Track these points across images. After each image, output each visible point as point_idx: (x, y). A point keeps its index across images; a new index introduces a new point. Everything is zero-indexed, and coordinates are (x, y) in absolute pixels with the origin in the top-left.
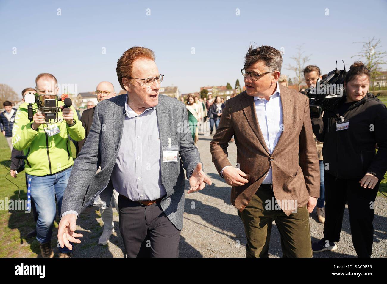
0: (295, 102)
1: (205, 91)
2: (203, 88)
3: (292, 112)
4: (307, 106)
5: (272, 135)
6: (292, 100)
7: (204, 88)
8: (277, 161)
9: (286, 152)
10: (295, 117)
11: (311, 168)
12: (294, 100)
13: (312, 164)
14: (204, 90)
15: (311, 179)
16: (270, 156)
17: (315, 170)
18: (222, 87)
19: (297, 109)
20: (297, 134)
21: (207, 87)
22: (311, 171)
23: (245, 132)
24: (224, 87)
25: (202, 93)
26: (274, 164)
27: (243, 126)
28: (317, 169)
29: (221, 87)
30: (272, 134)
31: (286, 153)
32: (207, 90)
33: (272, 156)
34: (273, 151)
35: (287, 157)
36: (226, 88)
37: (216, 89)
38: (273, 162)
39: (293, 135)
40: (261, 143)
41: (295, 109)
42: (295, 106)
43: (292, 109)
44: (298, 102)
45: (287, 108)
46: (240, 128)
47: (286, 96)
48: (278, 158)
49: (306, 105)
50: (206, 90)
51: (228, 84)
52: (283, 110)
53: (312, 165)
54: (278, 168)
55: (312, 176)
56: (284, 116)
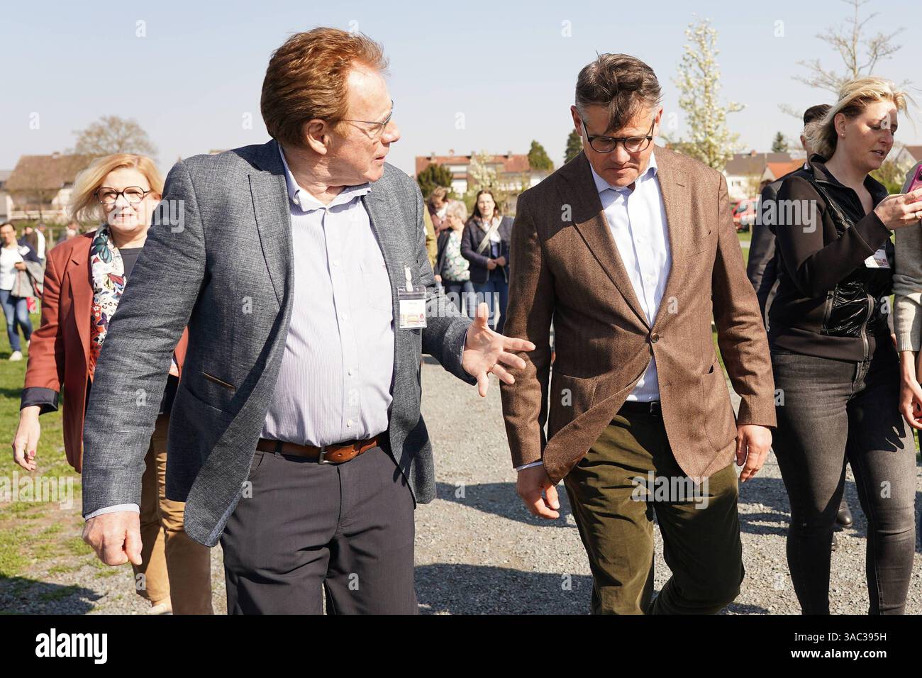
0: (694, 189)
1: (437, 173)
2: (429, 159)
3: (688, 214)
4: (723, 197)
5: (650, 276)
6: (685, 184)
7: (433, 161)
8: (665, 342)
9: (686, 317)
10: (696, 227)
11: (748, 353)
12: (690, 186)
13: (748, 343)
14: (432, 168)
15: (750, 381)
16: (650, 331)
17: (759, 358)
18: (510, 159)
19: (700, 205)
20: (706, 269)
21: (445, 158)
22: (749, 361)
23: (584, 273)
24: (517, 158)
25: (424, 179)
26: (660, 350)
27: (575, 259)
28: (762, 355)
29: (506, 157)
30: (651, 274)
31: (685, 319)
32: (446, 168)
33: (654, 329)
34: (656, 318)
35: (689, 329)
36: (527, 166)
37: (487, 164)
38: (658, 346)
39: (698, 271)
40: (625, 299)
41: (695, 206)
42: (694, 199)
43: (689, 207)
44: (700, 189)
45: (676, 206)
46: (569, 266)
47: (671, 176)
48: (668, 336)
49: (721, 196)
50: (441, 171)
51: (536, 148)
52: (668, 213)
53: (750, 346)
54: (670, 361)
55: (754, 374)
56: (671, 227)
